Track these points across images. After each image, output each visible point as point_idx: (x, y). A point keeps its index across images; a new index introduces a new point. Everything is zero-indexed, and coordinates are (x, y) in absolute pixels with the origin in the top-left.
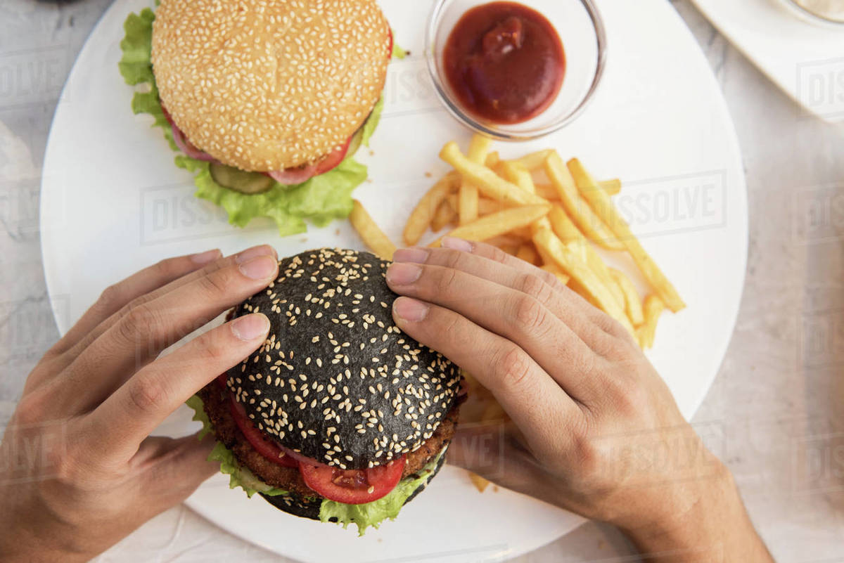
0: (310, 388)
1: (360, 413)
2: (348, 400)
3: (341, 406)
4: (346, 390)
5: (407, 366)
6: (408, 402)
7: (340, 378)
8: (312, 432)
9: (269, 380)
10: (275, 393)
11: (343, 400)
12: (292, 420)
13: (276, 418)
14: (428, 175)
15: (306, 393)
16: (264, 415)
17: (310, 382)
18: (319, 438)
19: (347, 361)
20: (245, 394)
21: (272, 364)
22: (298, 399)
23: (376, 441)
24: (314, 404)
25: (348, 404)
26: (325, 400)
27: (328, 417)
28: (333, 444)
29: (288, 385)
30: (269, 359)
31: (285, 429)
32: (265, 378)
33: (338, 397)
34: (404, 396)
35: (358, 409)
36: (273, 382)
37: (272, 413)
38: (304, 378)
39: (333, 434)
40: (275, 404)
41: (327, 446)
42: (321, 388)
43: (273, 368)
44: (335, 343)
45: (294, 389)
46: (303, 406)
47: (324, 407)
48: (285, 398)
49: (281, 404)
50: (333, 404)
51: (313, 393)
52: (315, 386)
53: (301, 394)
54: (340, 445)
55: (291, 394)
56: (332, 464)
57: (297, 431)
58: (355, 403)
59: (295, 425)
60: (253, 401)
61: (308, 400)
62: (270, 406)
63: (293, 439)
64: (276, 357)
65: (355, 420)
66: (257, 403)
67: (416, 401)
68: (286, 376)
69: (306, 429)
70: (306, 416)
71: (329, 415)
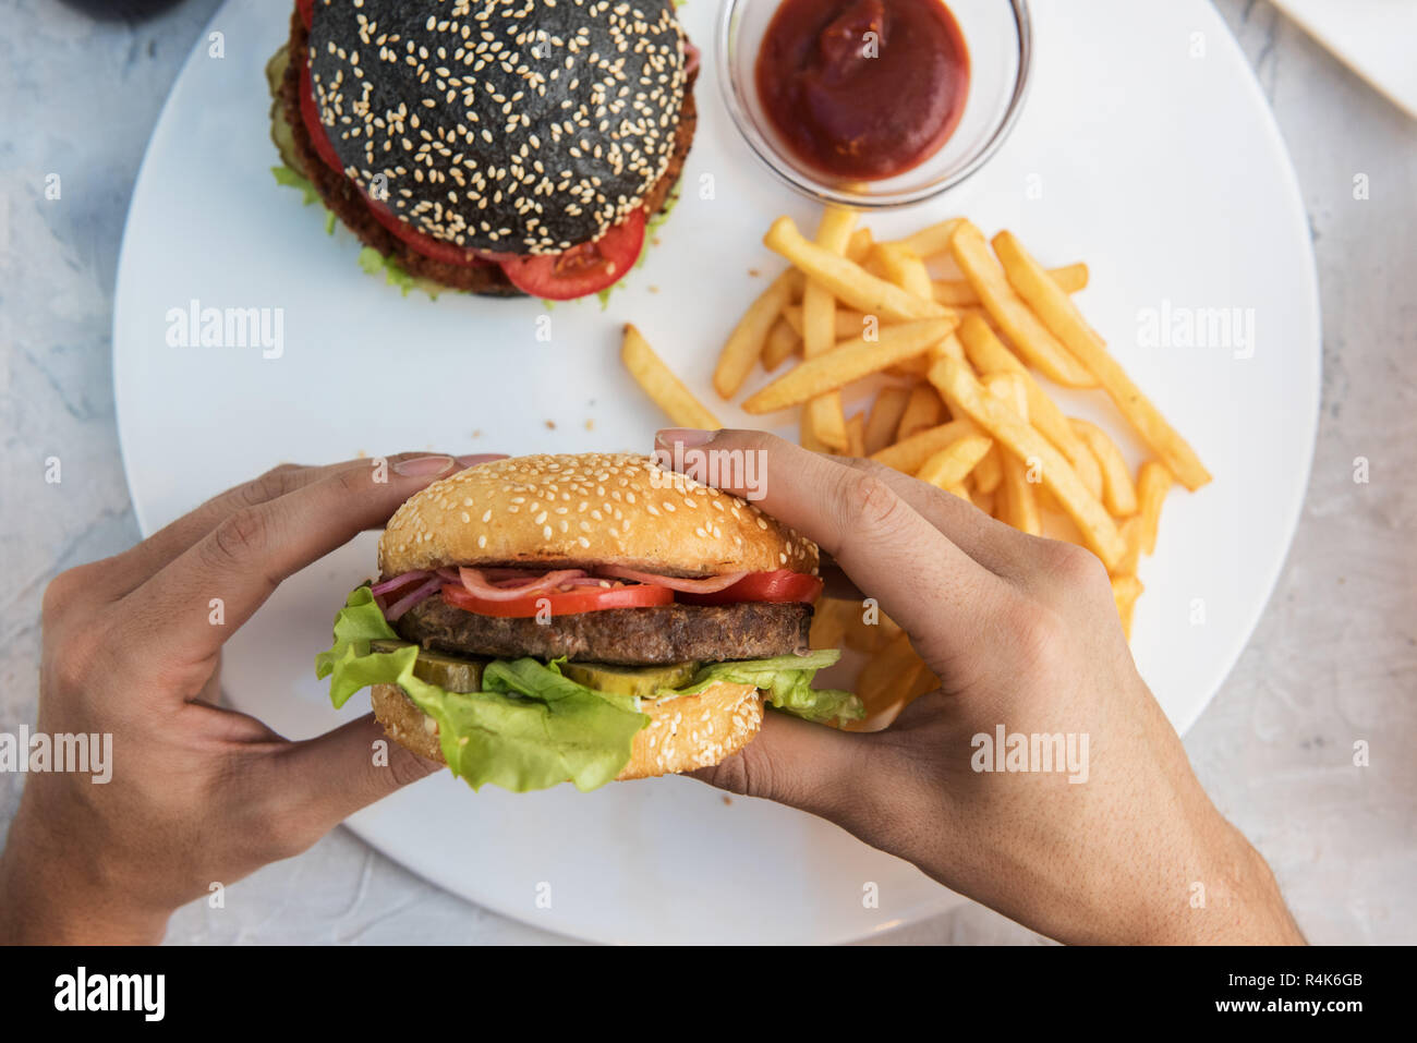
0: (485, 176)
1: (567, 190)
2: (545, 180)
3: (538, 190)
4: (539, 166)
5: (612, 96)
6: (628, 147)
7: (525, 151)
8: (505, 231)
9: (419, 175)
10: (434, 192)
11: (538, 181)
12: (473, 223)
13: (445, 223)
14: (753, 273)
15: (482, 184)
16: (425, 219)
17: (483, 167)
18: (516, 235)
19: (526, 121)
21: (416, 150)
22: (473, 195)
23: (597, 215)
24: (498, 197)
25: (547, 185)
26: (513, 188)
27: (524, 210)
28: (539, 238)
29: (450, 179)
30: (408, 145)
31: (464, 232)
32: (411, 173)
33: (531, 179)
34: (620, 142)
35: (563, 186)
36: (426, 177)
37: (438, 217)
38: (471, 164)
39: (536, 228)
40: (438, 207)
41: (531, 241)
42: (502, 173)
43: (419, 157)
44: (500, 98)
45: (462, 182)
46: (483, 204)
47: (514, 197)
48: (453, 196)
49: (448, 205)
50: (526, 191)
51: (492, 185)
52: (492, 172)
53: (474, 188)
54: (549, 236)
55: (461, 191)
57: (483, 233)
58: (557, 180)
59: (478, 227)
61: (489, 192)
62: (433, 210)
63: (477, 242)
64: (418, 140)
65: (563, 201)
67: (639, 142)
68: (443, 164)
69: (494, 228)
70: (491, 213)
71: (523, 205)
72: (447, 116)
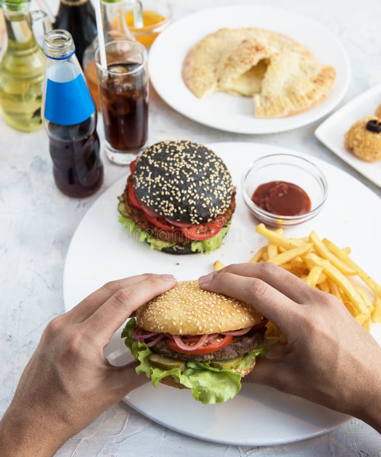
0: (181, 193)
1: (203, 199)
2: (197, 195)
3: (195, 198)
4: (195, 191)
5: (215, 178)
6: (219, 192)
7: (192, 187)
8: (185, 211)
9: (163, 193)
10: (166, 198)
11: (195, 195)
12: (176, 207)
13: (168, 208)
15: (180, 195)
16: (163, 208)
17: (180, 190)
18: (188, 213)
19: (193, 180)
20: (152, 201)
21: (162, 186)
22: (177, 198)
23: (210, 210)
24: (184, 199)
25: (197, 197)
26: (188, 196)
27: (191, 203)
28: (194, 213)
29: (171, 193)
30: (160, 185)
31: (173, 212)
32: (160, 193)
33: (193, 194)
34: (217, 190)
35: (202, 197)
36: (165, 194)
37: (167, 206)
38: (177, 189)
39: (194, 210)
40: (167, 202)
41: (191, 215)
42: (185, 192)
43: (163, 188)
44: (186, 173)
45: (174, 194)
46: (180, 200)
47: (188, 199)
48: (171, 199)
49: (170, 201)
50: (192, 197)
51: (183, 195)
52: (183, 191)
53: (178, 196)
54: (197, 214)
55: (174, 197)
56: (193, 223)
57: (179, 211)
58: (200, 195)
59: (177, 209)
60: (156, 203)
61: (181, 197)
62: (165, 204)
63: (177, 215)
64: (163, 183)
65: (201, 203)
66: (159, 204)
67: (222, 192)
68: (169, 189)
69: (182, 210)
70: (181, 204)
71: (191, 202)
72: (172, 177)
